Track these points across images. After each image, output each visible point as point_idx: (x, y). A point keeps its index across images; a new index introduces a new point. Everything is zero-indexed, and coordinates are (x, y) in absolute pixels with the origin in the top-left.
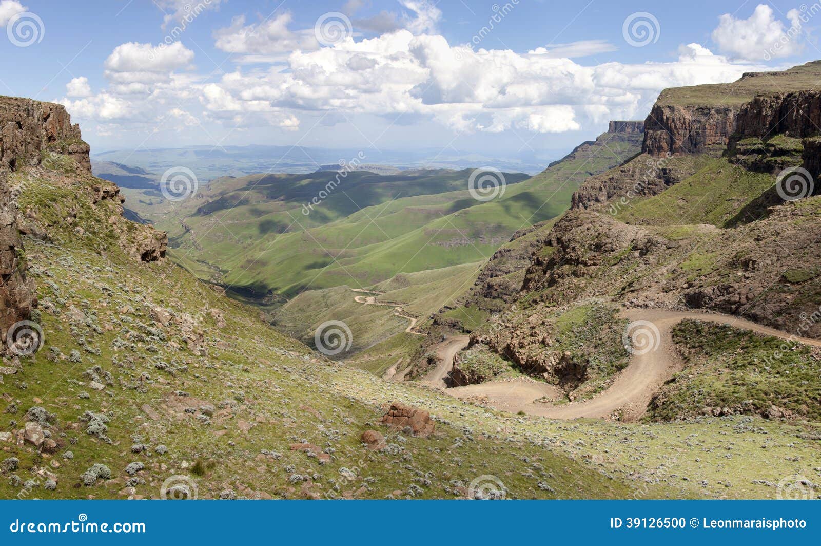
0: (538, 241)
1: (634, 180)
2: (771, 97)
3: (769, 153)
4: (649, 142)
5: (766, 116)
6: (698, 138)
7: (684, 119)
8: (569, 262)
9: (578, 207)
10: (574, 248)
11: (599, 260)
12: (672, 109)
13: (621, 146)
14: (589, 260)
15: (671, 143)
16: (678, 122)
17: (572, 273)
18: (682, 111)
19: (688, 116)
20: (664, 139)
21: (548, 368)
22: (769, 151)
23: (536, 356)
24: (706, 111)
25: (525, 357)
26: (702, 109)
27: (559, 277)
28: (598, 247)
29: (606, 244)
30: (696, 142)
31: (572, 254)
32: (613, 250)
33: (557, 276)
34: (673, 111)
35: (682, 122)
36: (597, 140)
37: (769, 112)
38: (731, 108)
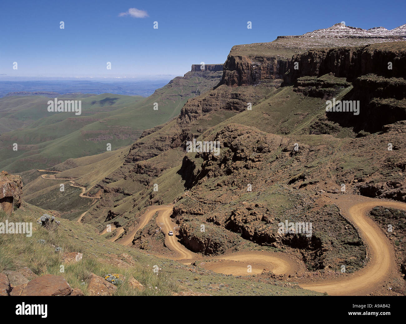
0: (161, 138)
1: (218, 100)
2: (319, 51)
3: (320, 86)
4: (226, 78)
5: (316, 63)
6: (257, 75)
7: (248, 64)
8: (240, 159)
9: (185, 117)
10: (243, 151)
11: (261, 158)
12: (240, 58)
13: (199, 79)
14: (256, 158)
15: (240, 78)
16: (244, 66)
17: (244, 167)
18: (247, 59)
19: (251, 62)
20: (236, 75)
21: (277, 239)
22: (320, 85)
23: (263, 230)
24: (260, 59)
25: (253, 231)
26: (258, 57)
27: (234, 169)
28: (260, 150)
29: (265, 147)
30: (255, 78)
31: (241, 154)
32: (270, 152)
33: (232, 168)
34: (241, 59)
35: (247, 65)
36: (184, 76)
37: (318, 60)
38: (276, 57)
